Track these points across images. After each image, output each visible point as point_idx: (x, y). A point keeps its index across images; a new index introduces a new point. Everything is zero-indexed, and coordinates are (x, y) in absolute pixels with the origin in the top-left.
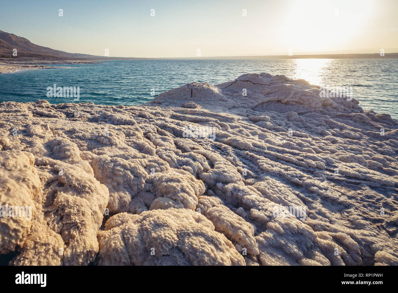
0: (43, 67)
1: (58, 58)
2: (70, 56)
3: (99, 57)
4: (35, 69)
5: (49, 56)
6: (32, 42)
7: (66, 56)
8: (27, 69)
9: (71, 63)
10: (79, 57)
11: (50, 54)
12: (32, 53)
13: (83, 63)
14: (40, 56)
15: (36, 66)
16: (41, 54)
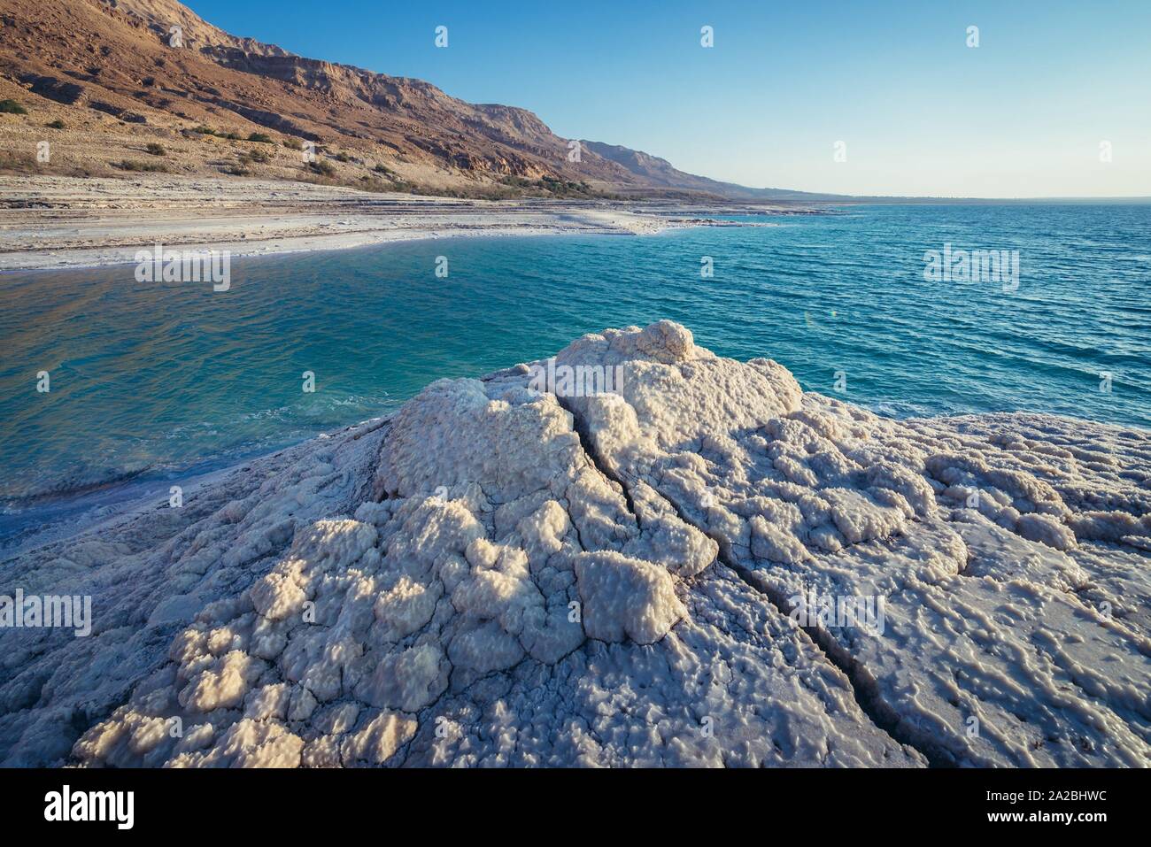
0: (710, 221)
1: (723, 200)
2: (749, 196)
3: (828, 195)
4: (695, 226)
5: (705, 196)
6: (674, 166)
7: (740, 195)
8: (678, 226)
9: (764, 213)
10: (774, 197)
11: (708, 193)
12: (670, 189)
13: (795, 212)
14: (687, 195)
15: (697, 221)
16: (689, 191)
